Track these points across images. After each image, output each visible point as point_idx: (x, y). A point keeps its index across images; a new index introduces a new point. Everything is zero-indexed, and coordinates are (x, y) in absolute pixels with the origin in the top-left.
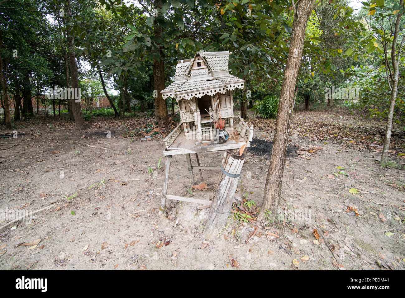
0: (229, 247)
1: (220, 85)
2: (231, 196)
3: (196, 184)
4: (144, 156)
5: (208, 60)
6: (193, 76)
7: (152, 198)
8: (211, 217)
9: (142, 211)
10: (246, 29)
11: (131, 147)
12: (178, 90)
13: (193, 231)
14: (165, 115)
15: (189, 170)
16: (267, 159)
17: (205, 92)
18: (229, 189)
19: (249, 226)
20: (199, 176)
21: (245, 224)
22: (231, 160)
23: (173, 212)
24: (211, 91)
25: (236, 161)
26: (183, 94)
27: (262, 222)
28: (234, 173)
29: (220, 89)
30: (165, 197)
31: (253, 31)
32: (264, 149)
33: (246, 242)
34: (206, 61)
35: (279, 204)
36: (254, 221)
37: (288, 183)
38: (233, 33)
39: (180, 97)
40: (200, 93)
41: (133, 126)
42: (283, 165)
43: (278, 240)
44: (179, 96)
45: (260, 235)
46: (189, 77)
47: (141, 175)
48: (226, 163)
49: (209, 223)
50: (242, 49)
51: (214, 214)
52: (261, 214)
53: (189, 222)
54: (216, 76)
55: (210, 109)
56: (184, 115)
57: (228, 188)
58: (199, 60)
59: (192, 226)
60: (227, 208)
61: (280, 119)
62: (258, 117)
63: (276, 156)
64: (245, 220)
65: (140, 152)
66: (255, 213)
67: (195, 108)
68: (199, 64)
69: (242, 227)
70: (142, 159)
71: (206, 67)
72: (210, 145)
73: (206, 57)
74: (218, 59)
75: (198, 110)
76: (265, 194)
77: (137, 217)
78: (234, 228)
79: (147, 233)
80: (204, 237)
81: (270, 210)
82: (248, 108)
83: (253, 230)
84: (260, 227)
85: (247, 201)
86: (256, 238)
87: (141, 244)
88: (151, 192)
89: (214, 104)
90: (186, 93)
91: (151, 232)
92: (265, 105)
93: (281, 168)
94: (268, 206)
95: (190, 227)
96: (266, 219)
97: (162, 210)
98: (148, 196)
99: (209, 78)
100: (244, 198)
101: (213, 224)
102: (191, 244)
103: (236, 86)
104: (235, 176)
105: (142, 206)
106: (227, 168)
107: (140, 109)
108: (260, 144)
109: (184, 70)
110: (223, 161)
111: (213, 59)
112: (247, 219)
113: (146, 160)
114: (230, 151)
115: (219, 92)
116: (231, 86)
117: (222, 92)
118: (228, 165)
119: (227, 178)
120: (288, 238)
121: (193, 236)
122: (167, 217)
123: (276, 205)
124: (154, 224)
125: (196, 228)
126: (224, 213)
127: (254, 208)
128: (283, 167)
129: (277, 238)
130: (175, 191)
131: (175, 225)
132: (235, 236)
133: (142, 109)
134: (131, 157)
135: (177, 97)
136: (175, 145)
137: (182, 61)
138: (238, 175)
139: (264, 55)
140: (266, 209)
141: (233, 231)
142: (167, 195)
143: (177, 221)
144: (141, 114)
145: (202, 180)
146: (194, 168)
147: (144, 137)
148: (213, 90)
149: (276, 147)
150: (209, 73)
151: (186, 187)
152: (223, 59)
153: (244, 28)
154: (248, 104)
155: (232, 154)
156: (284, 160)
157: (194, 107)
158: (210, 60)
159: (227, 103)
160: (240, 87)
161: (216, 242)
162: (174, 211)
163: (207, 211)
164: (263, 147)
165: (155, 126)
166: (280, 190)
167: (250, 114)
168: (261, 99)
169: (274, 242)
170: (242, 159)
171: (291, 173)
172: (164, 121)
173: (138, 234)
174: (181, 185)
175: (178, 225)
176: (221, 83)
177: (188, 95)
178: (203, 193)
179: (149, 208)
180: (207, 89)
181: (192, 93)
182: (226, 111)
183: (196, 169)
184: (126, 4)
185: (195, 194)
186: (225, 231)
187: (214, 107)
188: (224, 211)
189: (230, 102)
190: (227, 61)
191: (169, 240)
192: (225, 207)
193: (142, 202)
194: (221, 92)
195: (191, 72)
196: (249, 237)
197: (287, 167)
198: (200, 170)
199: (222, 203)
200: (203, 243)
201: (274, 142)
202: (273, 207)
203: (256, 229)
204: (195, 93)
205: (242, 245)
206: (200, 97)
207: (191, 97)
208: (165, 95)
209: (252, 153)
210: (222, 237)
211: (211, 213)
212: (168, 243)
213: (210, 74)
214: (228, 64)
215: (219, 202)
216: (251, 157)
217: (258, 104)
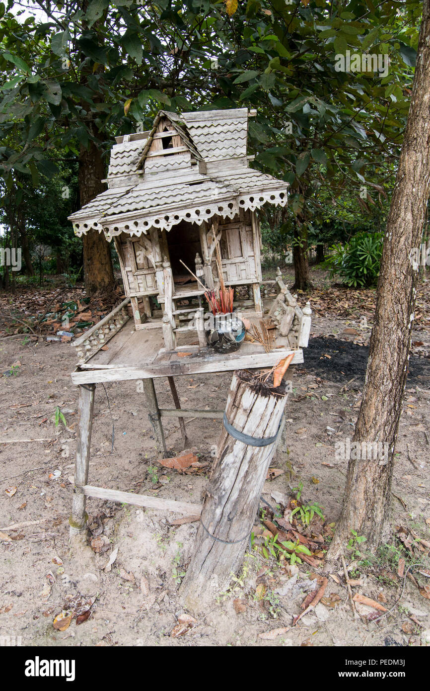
0: (247, 634)
1: (221, 196)
2: (252, 496)
3: (169, 454)
4: (49, 380)
5: (192, 132)
6: (152, 174)
7: (57, 489)
8: (198, 551)
9: (28, 523)
10: (303, 62)
11: (21, 359)
12: (110, 212)
13: (154, 585)
14: (107, 280)
15: (152, 420)
16: (356, 391)
17: (182, 214)
18: (246, 476)
19: (304, 576)
20: (178, 435)
21: (293, 568)
22: (248, 398)
23: (107, 528)
24: (198, 212)
25: (262, 401)
26: (122, 220)
27: (338, 565)
28: (259, 434)
29: (220, 205)
30: (82, 491)
31: (318, 66)
32: (349, 364)
33: (293, 622)
34: (188, 134)
35: (386, 517)
36: (319, 562)
37: (412, 455)
38: (267, 70)
39: (116, 229)
40: (167, 218)
41: (32, 306)
42: (396, 412)
43: (383, 618)
44: (112, 227)
45: (332, 602)
46: (141, 175)
47: (38, 429)
48: (236, 405)
49: (194, 566)
50: (290, 109)
51: (208, 543)
52: (338, 540)
53: (145, 558)
54: (213, 172)
55: (198, 260)
56: (131, 279)
57: (242, 474)
58: (166, 130)
59: (152, 570)
60: (242, 528)
61: (387, 286)
62: (336, 286)
63: (377, 387)
64: (293, 557)
65: (42, 369)
66: (321, 539)
67: (158, 259)
68: (167, 143)
69: (283, 578)
70: (45, 387)
71: (185, 149)
72: (196, 356)
73: (189, 126)
74: (220, 129)
75: (167, 264)
76: (348, 488)
77: (14, 539)
78: (262, 580)
79: (34, 584)
80: (182, 601)
81: (360, 532)
82: (313, 263)
83: (313, 585)
84: (334, 577)
85: (300, 504)
86: (321, 611)
87: (15, 615)
88: (58, 473)
89: (210, 246)
90: (130, 219)
91: (45, 582)
92: (354, 256)
93: (391, 420)
94: (355, 521)
95: (146, 574)
96: (351, 556)
97: (75, 524)
98: (48, 483)
99: (191, 179)
100: (293, 496)
101: (204, 570)
102: (145, 621)
103: (267, 198)
104: (263, 443)
105: (30, 510)
106: (240, 420)
107: (54, 266)
108: (341, 352)
109: (131, 159)
110: (229, 400)
111: (206, 131)
112: (297, 555)
113: (53, 391)
114: (247, 375)
115: (219, 213)
116: (252, 199)
117: (226, 213)
118: (241, 411)
119: (239, 446)
120: (410, 615)
121: (152, 597)
122: (89, 542)
123: (379, 519)
124: (55, 561)
125: (163, 576)
126: (231, 542)
127: (319, 524)
128: (398, 415)
129: (380, 612)
130: (115, 473)
131: (108, 567)
132: (265, 604)
133: (58, 267)
134: (17, 382)
135: (107, 230)
136: (104, 356)
137: (126, 137)
138: (271, 440)
139: (347, 125)
140: (351, 529)
141: (260, 590)
142: (86, 487)
143: (113, 556)
144: (54, 280)
145: (187, 443)
146: (164, 413)
147: (55, 334)
148: (203, 210)
149: (377, 361)
150: (194, 164)
151: (146, 462)
152: (232, 128)
153: (297, 61)
154: (314, 253)
155: (252, 383)
156: (399, 398)
157: (155, 256)
158: (199, 131)
159: (244, 245)
160: (277, 201)
161: (212, 617)
162: (109, 525)
163: (192, 530)
164: (346, 358)
165: (81, 308)
166: (389, 479)
167: (317, 278)
168: (344, 239)
169: (372, 625)
170: (278, 398)
171: (420, 428)
172: (105, 295)
173: (10, 588)
174: (134, 456)
175: (114, 566)
176: (224, 190)
177: (136, 224)
178: (185, 480)
179: (48, 515)
180: (186, 207)
181: (147, 219)
182: (243, 267)
183: (170, 417)
184: (17, 18)
185: (165, 481)
186: (237, 589)
187: (208, 254)
188: (232, 536)
189: (252, 243)
190: (244, 134)
191: (87, 607)
192: (235, 526)
193: (30, 499)
194: (224, 214)
195: (148, 164)
196: (303, 606)
197: (410, 413)
198: (181, 419)
199: (226, 514)
200: (177, 619)
201: (371, 348)
202: (369, 524)
203: (321, 584)
204: (156, 218)
205: (282, 631)
206: (169, 229)
207: (143, 229)
208: (81, 225)
209: (317, 375)
210: (230, 604)
211: (199, 539)
212: (85, 617)
213: (197, 168)
214: (245, 142)
215: (218, 511)
216: (314, 386)
217: (338, 252)
